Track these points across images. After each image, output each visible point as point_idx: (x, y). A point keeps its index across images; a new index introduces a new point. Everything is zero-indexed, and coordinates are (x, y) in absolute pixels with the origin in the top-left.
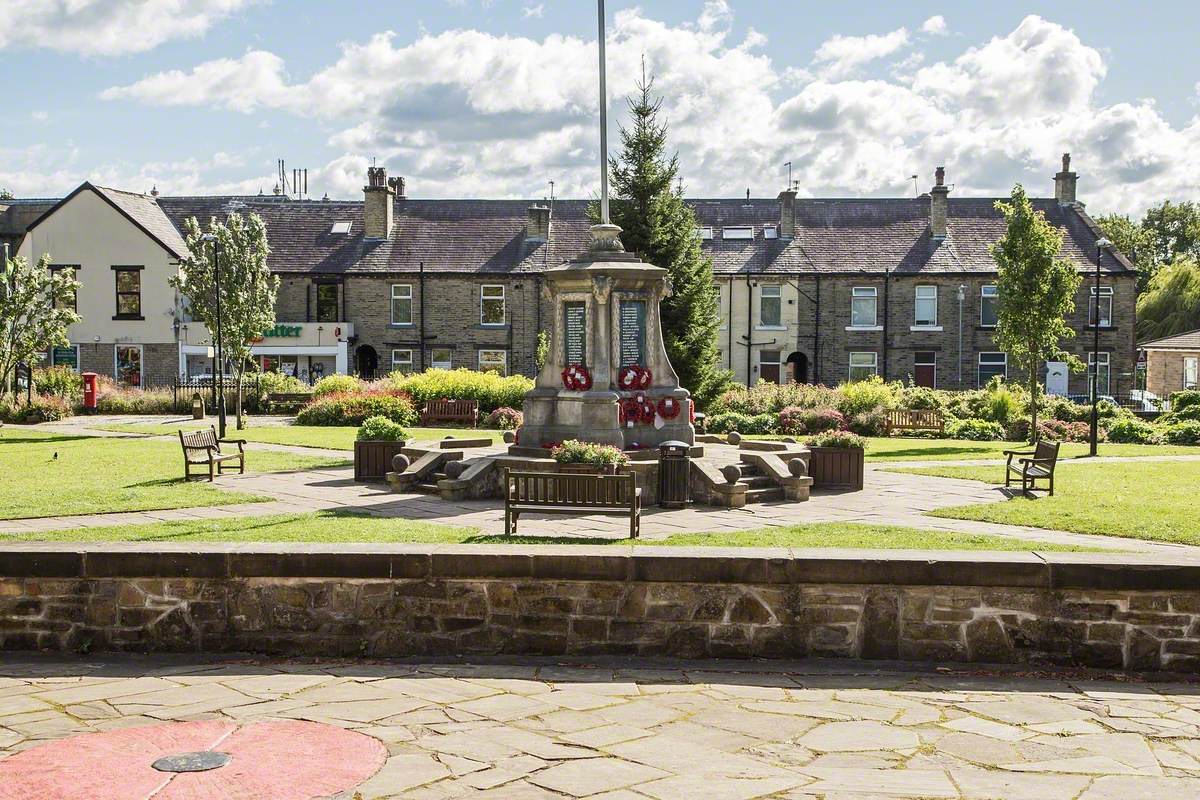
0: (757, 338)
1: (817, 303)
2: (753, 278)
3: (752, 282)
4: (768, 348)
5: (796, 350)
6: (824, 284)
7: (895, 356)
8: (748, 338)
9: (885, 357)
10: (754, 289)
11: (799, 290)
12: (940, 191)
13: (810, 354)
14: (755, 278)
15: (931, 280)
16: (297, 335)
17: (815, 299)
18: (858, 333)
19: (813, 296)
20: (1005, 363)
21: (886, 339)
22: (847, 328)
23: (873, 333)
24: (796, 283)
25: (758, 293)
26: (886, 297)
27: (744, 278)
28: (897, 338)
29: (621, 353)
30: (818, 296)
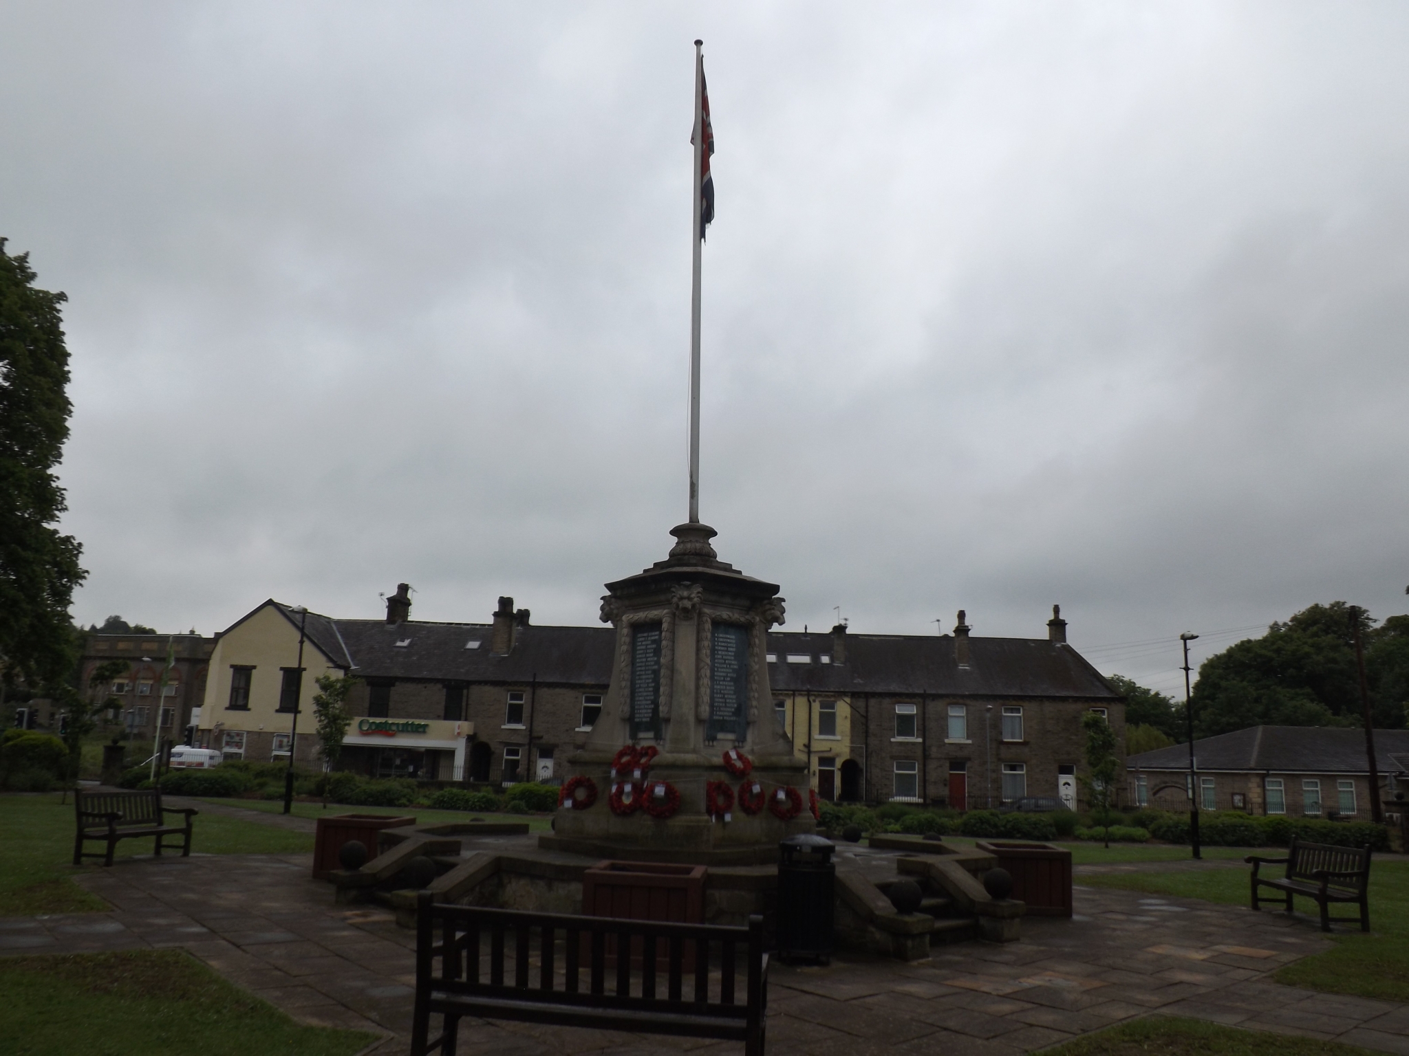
0: (815, 746)
1: (866, 717)
2: (812, 695)
3: (811, 699)
4: (826, 755)
5: (848, 757)
6: (872, 702)
7: (932, 765)
8: (808, 746)
9: (925, 766)
10: (813, 704)
11: (851, 707)
12: (962, 630)
13: (862, 762)
14: (815, 695)
15: (961, 701)
16: (424, 732)
17: (865, 714)
18: (901, 744)
19: (862, 711)
20: (1024, 772)
21: (924, 750)
22: (893, 740)
23: (914, 744)
24: (848, 700)
25: (816, 707)
26: (924, 713)
27: (805, 695)
28: (934, 749)
29: (712, 698)
30: (867, 711)
